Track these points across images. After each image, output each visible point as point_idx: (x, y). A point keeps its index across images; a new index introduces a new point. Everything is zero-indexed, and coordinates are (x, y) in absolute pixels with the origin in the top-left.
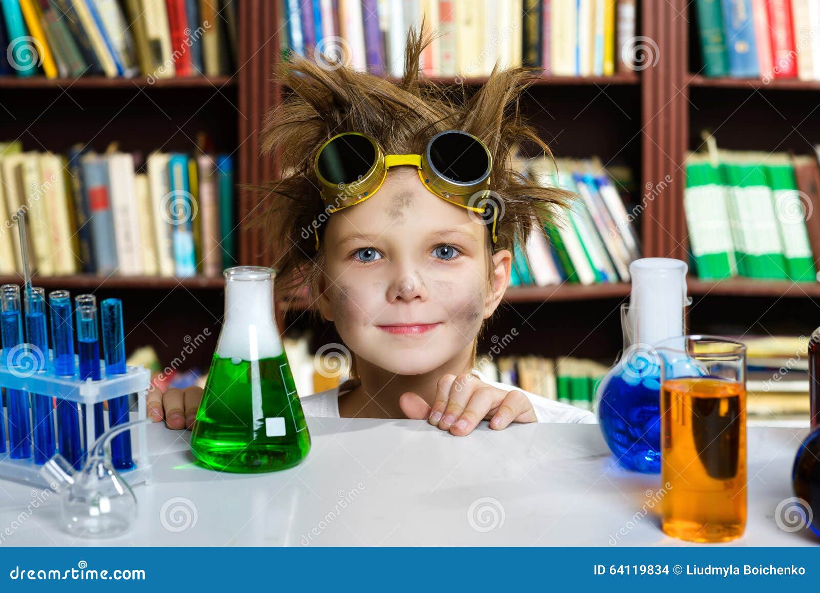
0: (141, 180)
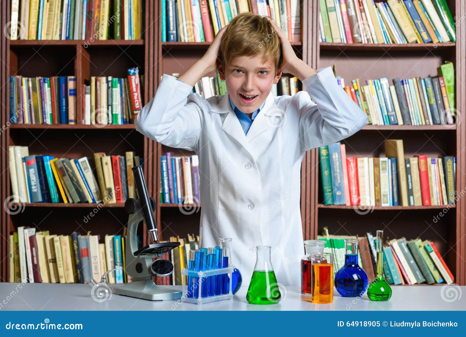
0: (102, 245)
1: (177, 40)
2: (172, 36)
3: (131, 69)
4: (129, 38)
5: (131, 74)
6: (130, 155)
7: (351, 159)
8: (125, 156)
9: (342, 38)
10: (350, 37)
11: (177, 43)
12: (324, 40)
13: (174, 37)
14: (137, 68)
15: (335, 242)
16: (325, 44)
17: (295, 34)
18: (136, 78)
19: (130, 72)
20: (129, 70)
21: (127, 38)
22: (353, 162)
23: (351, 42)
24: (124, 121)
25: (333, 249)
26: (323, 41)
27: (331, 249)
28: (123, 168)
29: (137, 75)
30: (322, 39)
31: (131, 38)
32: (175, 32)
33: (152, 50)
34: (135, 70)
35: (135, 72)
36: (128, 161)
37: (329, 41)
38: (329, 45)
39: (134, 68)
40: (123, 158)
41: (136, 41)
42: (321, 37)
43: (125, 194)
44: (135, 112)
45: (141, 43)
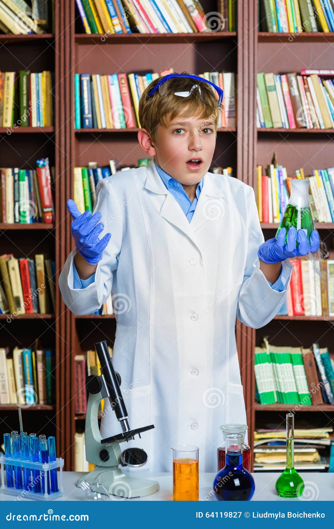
0: (10, 361)
1: (93, 126)
2: (87, 121)
3: (40, 160)
4: (37, 124)
5: (40, 166)
6: (40, 258)
7: (294, 262)
8: (34, 259)
9: (283, 121)
10: (293, 120)
11: (92, 130)
12: (263, 124)
13: (89, 122)
14: (47, 159)
15: (276, 356)
16: (263, 130)
17: (229, 117)
18: (46, 170)
19: (39, 164)
20: (38, 162)
21: (35, 124)
22: (297, 265)
23: (293, 127)
24: (34, 220)
25: (274, 364)
26: (261, 126)
27: (271, 364)
28: (33, 273)
29: (47, 167)
30: (261, 123)
31: (40, 124)
32: (90, 116)
33: (63, 139)
34: (44, 162)
35: (44, 164)
36: (38, 265)
37: (268, 125)
38: (269, 130)
39: (43, 159)
40: (32, 261)
41: (45, 127)
42: (260, 121)
43: (35, 303)
44: (45, 210)
45: (50, 130)
